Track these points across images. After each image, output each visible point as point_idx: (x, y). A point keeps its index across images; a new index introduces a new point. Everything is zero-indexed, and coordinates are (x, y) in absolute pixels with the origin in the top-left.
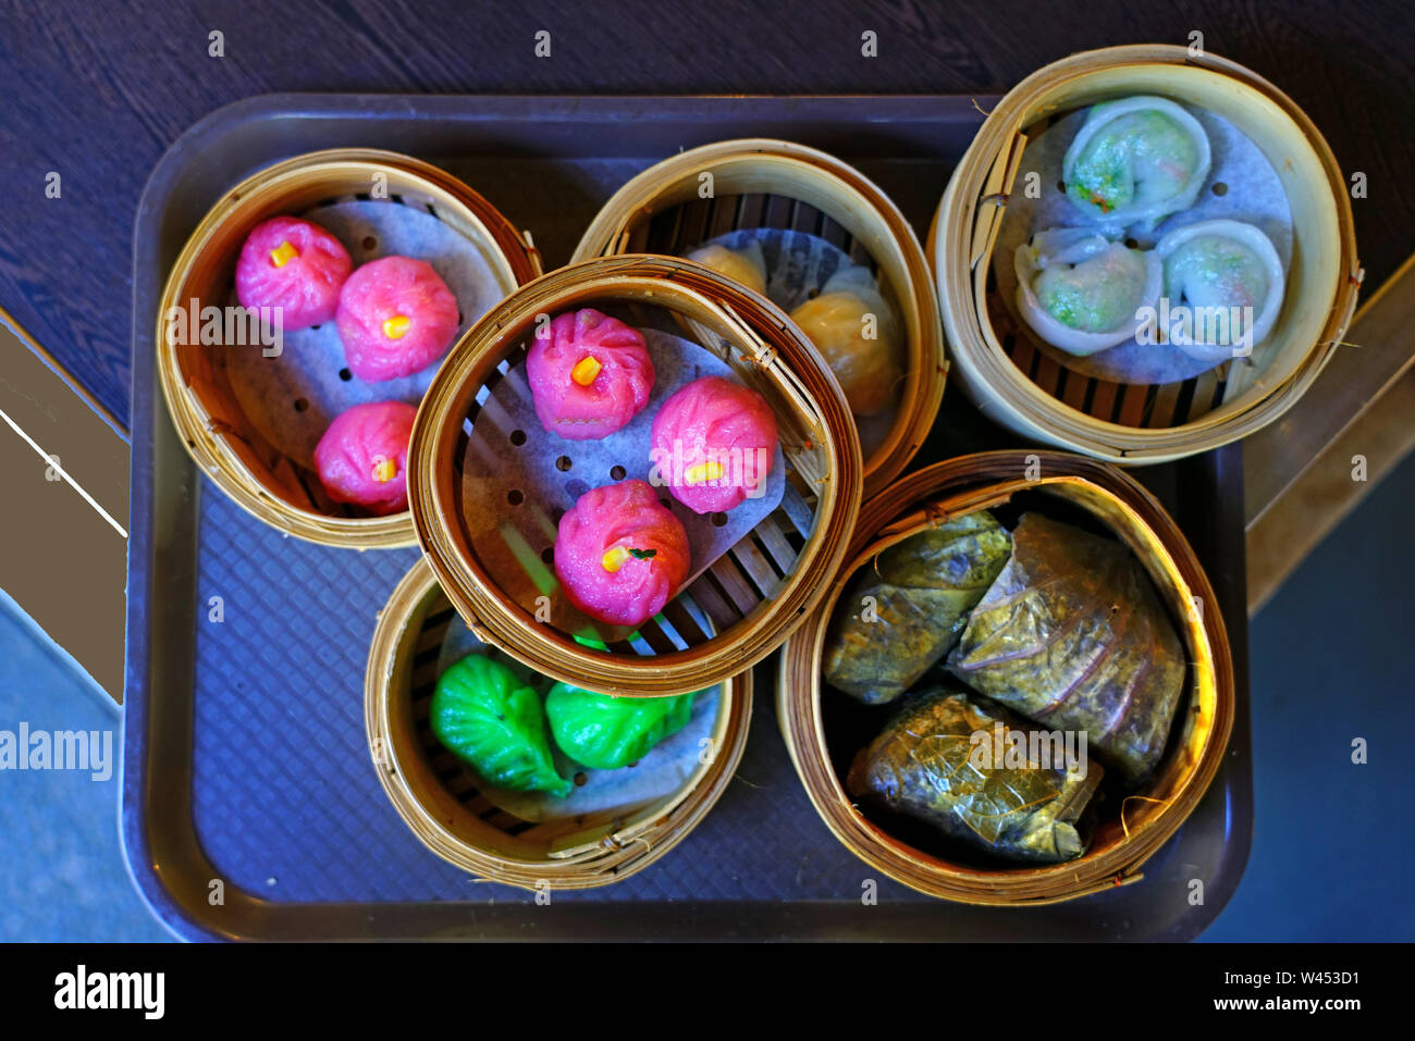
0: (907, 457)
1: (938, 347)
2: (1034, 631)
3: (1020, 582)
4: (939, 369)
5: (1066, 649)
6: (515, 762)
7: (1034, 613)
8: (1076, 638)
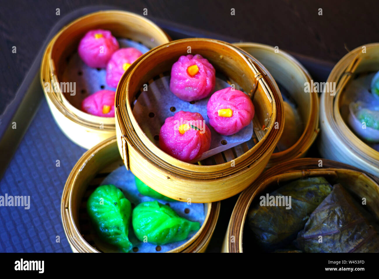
0: (297, 155)
1: (316, 123)
2: (336, 223)
3: (334, 201)
4: (315, 130)
5: (348, 235)
6: (114, 227)
7: (338, 215)
8: (353, 231)
